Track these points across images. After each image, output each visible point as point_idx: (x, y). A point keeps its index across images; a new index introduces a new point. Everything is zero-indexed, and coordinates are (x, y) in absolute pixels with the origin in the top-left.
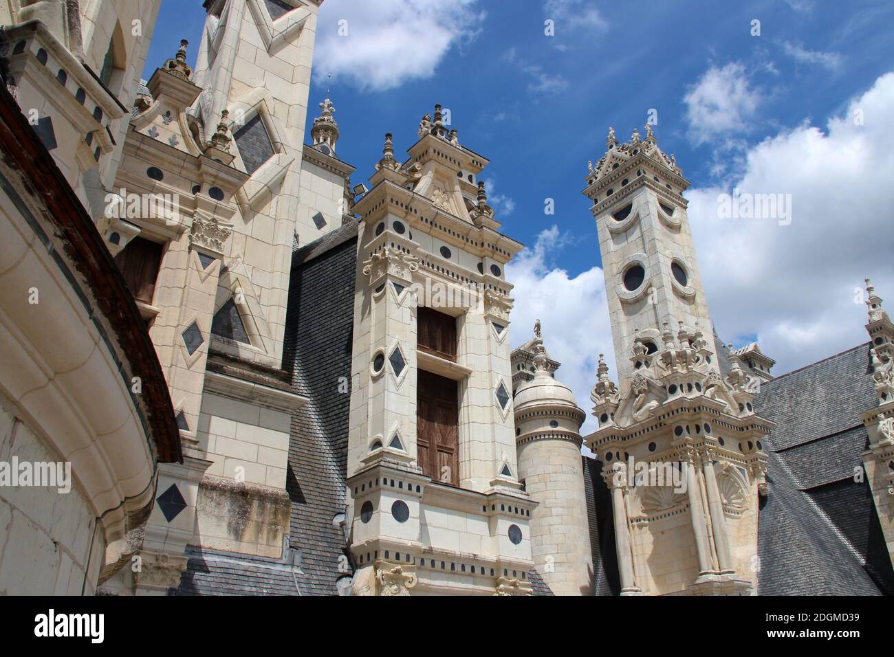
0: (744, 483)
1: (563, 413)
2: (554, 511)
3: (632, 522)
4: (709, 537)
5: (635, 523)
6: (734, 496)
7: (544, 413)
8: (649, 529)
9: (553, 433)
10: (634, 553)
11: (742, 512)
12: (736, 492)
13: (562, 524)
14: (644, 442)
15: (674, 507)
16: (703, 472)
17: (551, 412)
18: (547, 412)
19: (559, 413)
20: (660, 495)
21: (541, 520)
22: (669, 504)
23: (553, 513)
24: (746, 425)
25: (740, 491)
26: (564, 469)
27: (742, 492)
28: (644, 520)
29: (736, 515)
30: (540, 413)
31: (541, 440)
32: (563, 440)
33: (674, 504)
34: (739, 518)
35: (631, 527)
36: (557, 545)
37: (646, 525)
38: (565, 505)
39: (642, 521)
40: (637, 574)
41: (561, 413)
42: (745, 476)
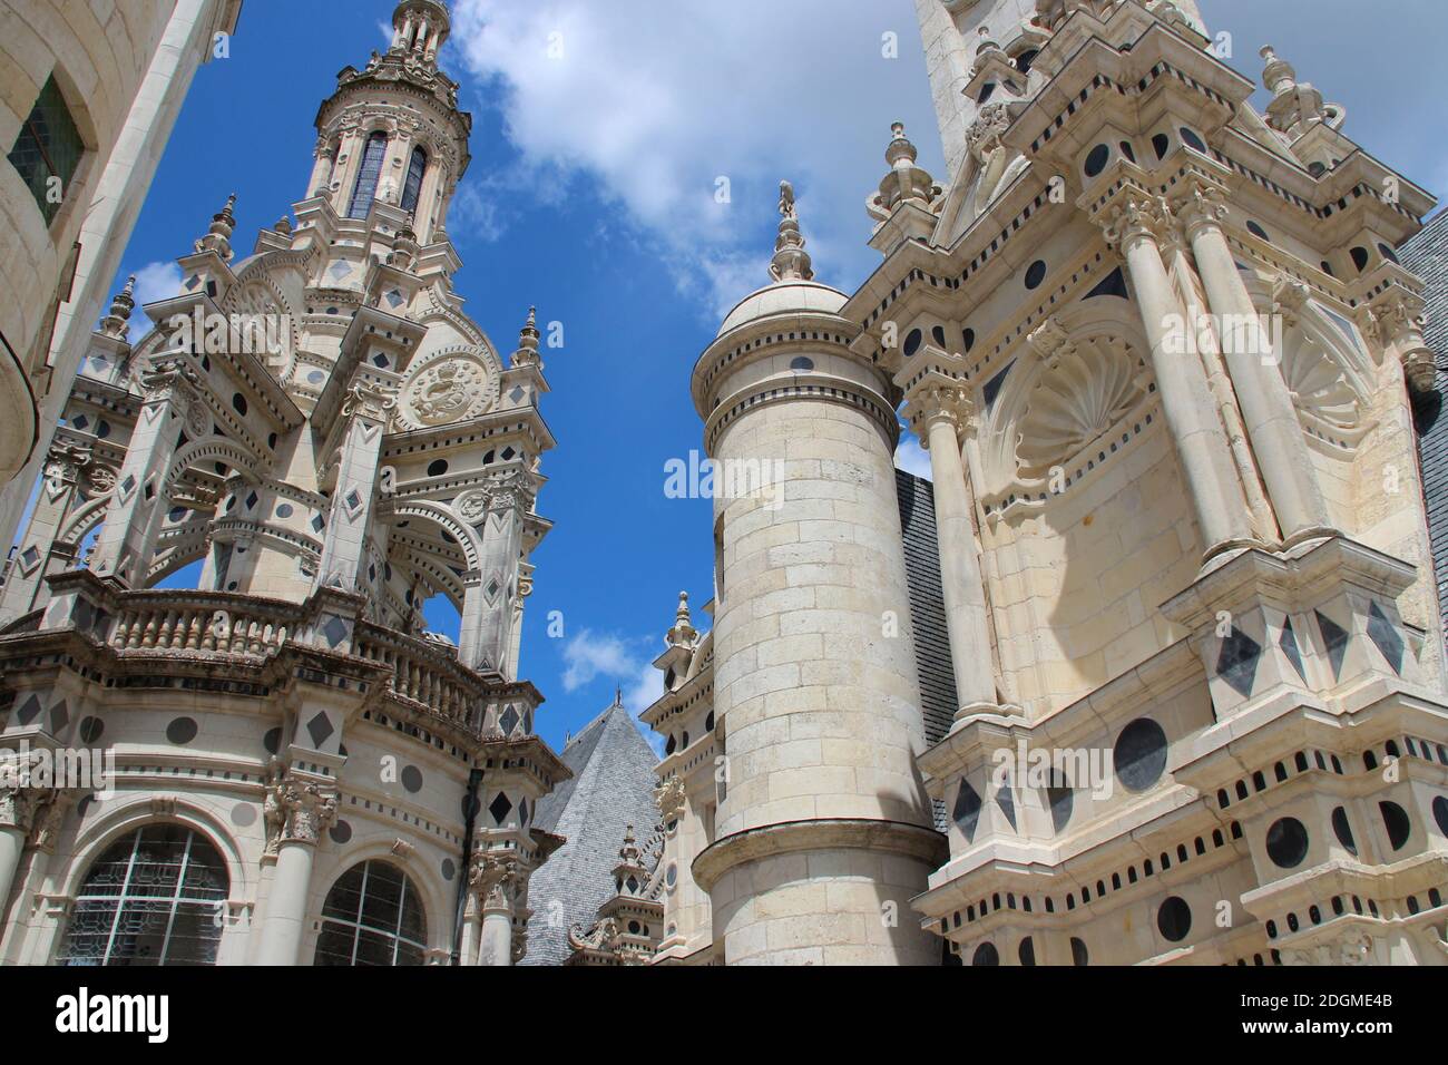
0: (1352, 355)
1: (826, 337)
2: (794, 576)
3: (987, 510)
4: (1231, 442)
5: (998, 512)
6: (1324, 393)
7: (774, 340)
8: (1048, 522)
9: (797, 384)
10: (997, 600)
11: (1357, 442)
12: (1329, 383)
13: (815, 607)
14: (1011, 276)
15: (1113, 423)
16: (1193, 264)
17: (792, 336)
18: (780, 337)
19: (815, 336)
20: (1074, 413)
21: (757, 602)
22: (1098, 426)
23: (790, 578)
24: (1338, 195)
25: (1342, 378)
26: (828, 469)
27: (1349, 379)
28: (1027, 497)
29: (1339, 447)
30: (763, 343)
31: (764, 405)
32: (826, 400)
33: (1114, 415)
34: (1350, 459)
35: (985, 529)
36: (799, 663)
37: (1034, 515)
38: (828, 558)
39: (1020, 500)
40: (1008, 663)
41: (821, 337)
42: (1354, 341)
